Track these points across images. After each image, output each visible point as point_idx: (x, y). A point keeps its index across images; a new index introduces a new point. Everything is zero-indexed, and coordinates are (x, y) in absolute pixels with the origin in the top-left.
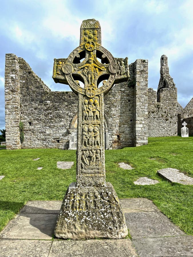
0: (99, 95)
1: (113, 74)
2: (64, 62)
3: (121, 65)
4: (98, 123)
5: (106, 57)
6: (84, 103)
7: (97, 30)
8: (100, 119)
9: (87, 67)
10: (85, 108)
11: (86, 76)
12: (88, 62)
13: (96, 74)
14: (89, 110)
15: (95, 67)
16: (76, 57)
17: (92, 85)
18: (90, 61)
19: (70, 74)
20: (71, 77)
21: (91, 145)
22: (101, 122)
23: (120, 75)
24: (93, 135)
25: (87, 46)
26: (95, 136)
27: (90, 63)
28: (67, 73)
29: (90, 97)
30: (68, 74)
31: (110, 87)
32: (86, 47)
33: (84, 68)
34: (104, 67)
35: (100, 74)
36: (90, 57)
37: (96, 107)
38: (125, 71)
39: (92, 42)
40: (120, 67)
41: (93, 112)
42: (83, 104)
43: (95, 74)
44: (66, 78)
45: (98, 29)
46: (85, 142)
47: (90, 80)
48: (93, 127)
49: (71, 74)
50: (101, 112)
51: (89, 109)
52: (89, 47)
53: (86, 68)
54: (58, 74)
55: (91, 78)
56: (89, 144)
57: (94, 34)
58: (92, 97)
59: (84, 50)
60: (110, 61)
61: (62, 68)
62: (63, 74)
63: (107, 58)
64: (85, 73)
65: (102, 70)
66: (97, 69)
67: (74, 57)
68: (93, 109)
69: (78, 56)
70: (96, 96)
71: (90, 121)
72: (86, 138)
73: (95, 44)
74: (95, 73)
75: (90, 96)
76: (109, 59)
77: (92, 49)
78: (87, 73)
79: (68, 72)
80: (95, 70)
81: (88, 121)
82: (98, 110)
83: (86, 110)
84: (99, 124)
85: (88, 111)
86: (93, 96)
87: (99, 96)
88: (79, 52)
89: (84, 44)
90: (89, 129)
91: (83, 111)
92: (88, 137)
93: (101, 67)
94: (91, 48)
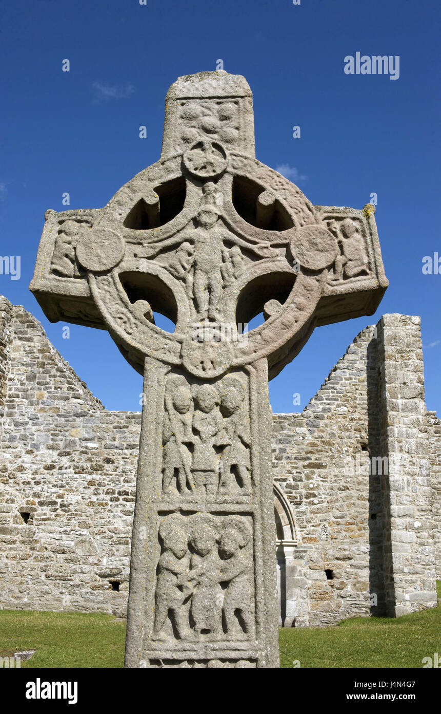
0: (249, 368)
1: (307, 272)
2: (87, 222)
3: (346, 236)
4: (246, 508)
5: (277, 201)
6: (170, 406)
7: (236, 103)
8: (253, 484)
9: (191, 242)
10: (177, 427)
11: (184, 280)
12: (197, 222)
13: (232, 270)
14: (195, 439)
15: (229, 243)
16: (142, 201)
17: (212, 320)
18: (205, 218)
19: (110, 271)
20: (115, 284)
21: (205, 632)
22: (257, 500)
23: (346, 277)
24: (217, 575)
25: (190, 160)
26: (226, 577)
27: (205, 226)
28: (97, 268)
29: (201, 374)
30: (104, 273)
31: (296, 328)
32: (188, 164)
33: (175, 247)
34: (269, 244)
35: (249, 271)
36: (206, 203)
37: (232, 423)
38: (366, 260)
39: (215, 145)
40: (340, 242)
41: (214, 446)
42: (166, 410)
43: (227, 270)
44: (90, 289)
45: (242, 97)
46: (171, 613)
47: (203, 296)
48: (216, 527)
49: (116, 272)
50: (256, 449)
51: (196, 432)
52: (200, 162)
53: (186, 245)
54: (55, 272)
55: (209, 289)
56: (192, 623)
57: (224, 118)
58: (211, 374)
59: (178, 174)
60: (294, 217)
61: (75, 248)
62: (83, 272)
63: (281, 205)
64: (182, 270)
65: (260, 253)
66: (236, 250)
67: (135, 203)
68: (215, 435)
69: (153, 199)
70: (233, 369)
71: (199, 494)
72: (180, 587)
73: (227, 153)
74: (230, 265)
75: (204, 369)
76: (291, 211)
77: (214, 171)
78: (188, 267)
79: (105, 261)
80: (227, 254)
81: (190, 498)
82: (240, 437)
83: (180, 438)
84: (250, 514)
85: (190, 446)
86: (219, 371)
87: (248, 373)
88: (157, 184)
89: (180, 152)
90: (195, 540)
91: (164, 443)
92: (190, 585)
93: (255, 243)
94: (211, 164)
